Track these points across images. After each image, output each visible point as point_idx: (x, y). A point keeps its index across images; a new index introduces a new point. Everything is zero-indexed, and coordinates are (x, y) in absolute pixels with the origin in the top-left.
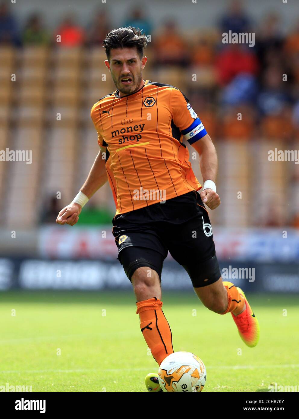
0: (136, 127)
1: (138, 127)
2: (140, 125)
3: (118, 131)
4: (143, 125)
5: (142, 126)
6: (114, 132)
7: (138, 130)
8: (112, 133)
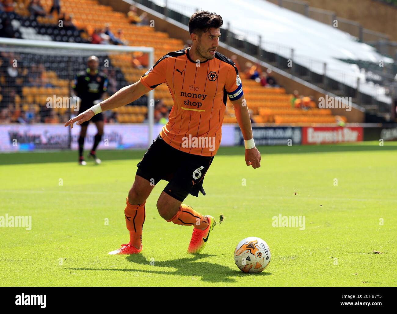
0: (200, 95)
1: (201, 96)
2: (203, 95)
3: (185, 93)
4: (206, 95)
5: (204, 96)
6: (183, 93)
7: (201, 98)
8: (182, 93)
